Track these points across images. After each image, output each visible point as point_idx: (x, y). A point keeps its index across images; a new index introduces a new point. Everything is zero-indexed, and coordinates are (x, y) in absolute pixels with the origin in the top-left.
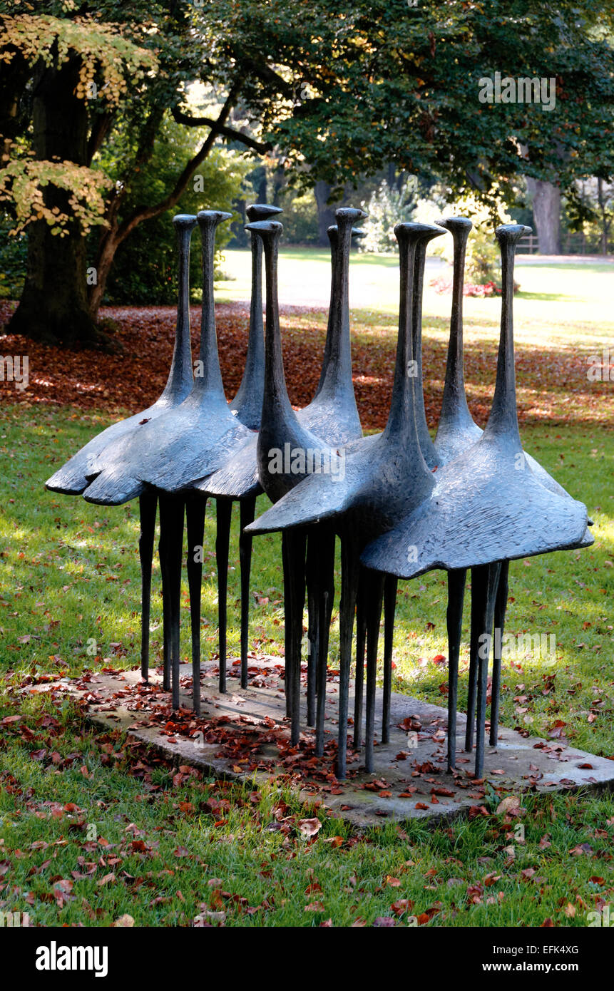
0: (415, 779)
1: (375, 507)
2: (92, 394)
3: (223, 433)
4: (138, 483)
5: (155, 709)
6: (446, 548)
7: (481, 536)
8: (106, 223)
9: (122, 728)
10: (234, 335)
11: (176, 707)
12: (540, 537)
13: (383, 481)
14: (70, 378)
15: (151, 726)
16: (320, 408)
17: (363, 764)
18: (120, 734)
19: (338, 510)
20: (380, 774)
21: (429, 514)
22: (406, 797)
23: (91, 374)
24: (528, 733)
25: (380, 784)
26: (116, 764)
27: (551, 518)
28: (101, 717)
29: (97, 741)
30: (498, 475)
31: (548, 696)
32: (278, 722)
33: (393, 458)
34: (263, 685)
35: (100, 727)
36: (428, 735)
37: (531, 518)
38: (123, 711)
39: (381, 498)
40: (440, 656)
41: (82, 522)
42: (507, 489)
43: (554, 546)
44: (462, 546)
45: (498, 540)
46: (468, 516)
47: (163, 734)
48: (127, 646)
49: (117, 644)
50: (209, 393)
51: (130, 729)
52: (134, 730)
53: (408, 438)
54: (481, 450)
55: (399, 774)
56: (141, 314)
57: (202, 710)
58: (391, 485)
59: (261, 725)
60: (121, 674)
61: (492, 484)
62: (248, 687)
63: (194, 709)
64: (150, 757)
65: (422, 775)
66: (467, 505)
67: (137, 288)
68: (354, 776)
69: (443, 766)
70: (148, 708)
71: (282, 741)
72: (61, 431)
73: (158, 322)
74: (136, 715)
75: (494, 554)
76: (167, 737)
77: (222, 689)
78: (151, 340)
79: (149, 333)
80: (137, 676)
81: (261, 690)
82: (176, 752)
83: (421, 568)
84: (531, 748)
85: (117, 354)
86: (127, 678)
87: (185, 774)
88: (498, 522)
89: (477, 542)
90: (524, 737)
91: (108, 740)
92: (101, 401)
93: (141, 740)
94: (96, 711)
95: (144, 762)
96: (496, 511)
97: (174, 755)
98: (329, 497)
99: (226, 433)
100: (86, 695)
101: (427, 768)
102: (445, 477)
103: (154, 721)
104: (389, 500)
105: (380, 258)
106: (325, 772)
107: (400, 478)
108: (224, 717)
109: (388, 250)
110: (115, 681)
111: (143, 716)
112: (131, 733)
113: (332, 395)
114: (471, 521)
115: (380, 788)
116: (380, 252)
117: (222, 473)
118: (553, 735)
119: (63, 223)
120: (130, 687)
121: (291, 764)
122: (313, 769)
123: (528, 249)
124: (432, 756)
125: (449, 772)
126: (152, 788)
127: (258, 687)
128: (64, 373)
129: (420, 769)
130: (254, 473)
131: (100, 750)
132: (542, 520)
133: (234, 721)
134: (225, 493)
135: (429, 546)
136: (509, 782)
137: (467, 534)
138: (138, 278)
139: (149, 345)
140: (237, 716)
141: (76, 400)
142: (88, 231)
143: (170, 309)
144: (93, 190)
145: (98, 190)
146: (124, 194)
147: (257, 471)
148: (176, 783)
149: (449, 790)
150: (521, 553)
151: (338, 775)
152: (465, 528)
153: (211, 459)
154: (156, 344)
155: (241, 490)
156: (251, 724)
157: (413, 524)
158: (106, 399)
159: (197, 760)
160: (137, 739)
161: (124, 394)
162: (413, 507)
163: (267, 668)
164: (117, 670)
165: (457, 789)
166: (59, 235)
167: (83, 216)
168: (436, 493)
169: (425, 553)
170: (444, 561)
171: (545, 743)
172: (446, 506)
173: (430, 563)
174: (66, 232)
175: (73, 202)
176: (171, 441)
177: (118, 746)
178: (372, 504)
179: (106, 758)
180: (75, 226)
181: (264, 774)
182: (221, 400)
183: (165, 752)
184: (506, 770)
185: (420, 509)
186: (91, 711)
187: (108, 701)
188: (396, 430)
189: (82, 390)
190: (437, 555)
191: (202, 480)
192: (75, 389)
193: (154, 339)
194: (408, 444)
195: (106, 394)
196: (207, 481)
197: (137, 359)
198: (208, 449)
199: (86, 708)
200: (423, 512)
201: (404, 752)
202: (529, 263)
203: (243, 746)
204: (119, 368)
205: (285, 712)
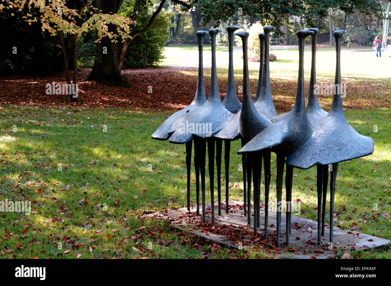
0: (306, 247)
1: (291, 141)
2: (125, 103)
3: (222, 115)
4: (191, 135)
5: (197, 222)
6: (321, 156)
7: (334, 152)
8: (131, 37)
9: (186, 230)
10: (172, 79)
11: (204, 221)
12: (357, 151)
13: (295, 131)
14: (115, 97)
15: (197, 229)
16: (260, 104)
17: (285, 241)
18: (186, 232)
19: (279, 143)
20: (292, 245)
21: (312, 144)
22: (306, 254)
23: (123, 95)
24: (343, 228)
25: (294, 249)
26: (187, 244)
27: (361, 144)
28: (176, 226)
29: (178, 235)
30: (337, 128)
31: (344, 213)
32: (245, 226)
33: (298, 122)
34: (235, 212)
35: (178, 230)
36: (305, 230)
37: (352, 144)
38: (184, 223)
39: (294, 138)
40: (298, 199)
41: (141, 152)
42: (342, 133)
43: (363, 155)
44: (327, 156)
45: (341, 153)
46: (327, 144)
47: (203, 232)
48: (175, 198)
49: (171, 198)
50: (215, 100)
51: (190, 231)
52: (191, 231)
53: (303, 114)
54: (329, 118)
55: (299, 245)
56: (135, 72)
57: (215, 222)
58: (297, 133)
59: (239, 227)
60: (178, 209)
61: (336, 131)
62: (229, 213)
63: (212, 222)
64: (200, 241)
65: (309, 245)
66: (327, 140)
67: (132, 62)
68: (283, 246)
69: (316, 242)
70: (193, 222)
71: (251, 234)
72: (119, 117)
73: (143, 75)
74: (190, 225)
75: (339, 158)
76: (205, 233)
77: (220, 214)
78: (142, 82)
79: (140, 79)
80: (185, 210)
81: (234, 214)
82: (210, 239)
83: (311, 165)
84: (346, 234)
85: (131, 87)
86: (181, 210)
87: (216, 247)
88: (340, 147)
89: (332, 154)
90: (342, 229)
91: (182, 235)
92: (129, 105)
93: (195, 234)
94: (174, 224)
95: (198, 243)
96: (339, 142)
97: (209, 240)
98: (274, 138)
99: (224, 114)
100: (169, 218)
101: (310, 243)
102: (316, 129)
103: (198, 227)
104: (297, 138)
105: (220, 48)
106: (271, 245)
107: (301, 130)
108: (224, 225)
109: (223, 45)
110: (177, 212)
111: (193, 225)
112: (190, 232)
113: (264, 99)
114: (329, 146)
115: (294, 251)
116: (219, 46)
117: (224, 130)
118: (354, 228)
119: (115, 38)
120: (184, 214)
121: (257, 242)
122: (266, 244)
123: (276, 43)
124: (310, 238)
125: (319, 244)
126: (204, 253)
127: (232, 213)
128: (113, 95)
129: (307, 243)
130: (237, 130)
131: (180, 239)
132: (357, 145)
133: (228, 226)
134: (226, 138)
135: (314, 156)
136: (343, 247)
137: (328, 151)
138: (132, 58)
139: (141, 84)
140: (229, 224)
141: (119, 105)
142: (124, 40)
143: (145, 70)
144: (126, 25)
145: (128, 25)
146: (137, 25)
147: (239, 128)
148: (212, 251)
149: (322, 251)
150: (350, 158)
151: (277, 246)
152: (327, 149)
153: (219, 125)
154: (144, 83)
155: (233, 136)
156: (236, 227)
157: (306, 148)
158: (130, 104)
159: (219, 241)
160: (193, 234)
161: (137, 103)
162: (306, 141)
163: (233, 206)
164: (177, 208)
165: (324, 250)
166: (114, 42)
167: (122, 35)
168: (313, 135)
169: (312, 159)
170: (320, 162)
171: (351, 232)
172: (319, 140)
173: (315, 163)
174: (117, 41)
175: (118, 29)
176: (203, 118)
177: (186, 237)
178: (290, 140)
179: (182, 242)
180: (119, 39)
181: (248, 247)
182: (220, 102)
183: (206, 239)
184: (340, 242)
185: (308, 142)
186: (172, 224)
187: (177, 220)
188: (299, 111)
189: (120, 102)
190: (317, 160)
191: (216, 133)
192: (118, 101)
193: (143, 81)
194: (303, 117)
195: (130, 103)
196: (218, 134)
197: (139, 89)
198: (217, 121)
199: (170, 223)
200: (309, 143)
201: (299, 237)
202: (277, 48)
203: (236, 236)
204: (133, 93)
205: (247, 222)
